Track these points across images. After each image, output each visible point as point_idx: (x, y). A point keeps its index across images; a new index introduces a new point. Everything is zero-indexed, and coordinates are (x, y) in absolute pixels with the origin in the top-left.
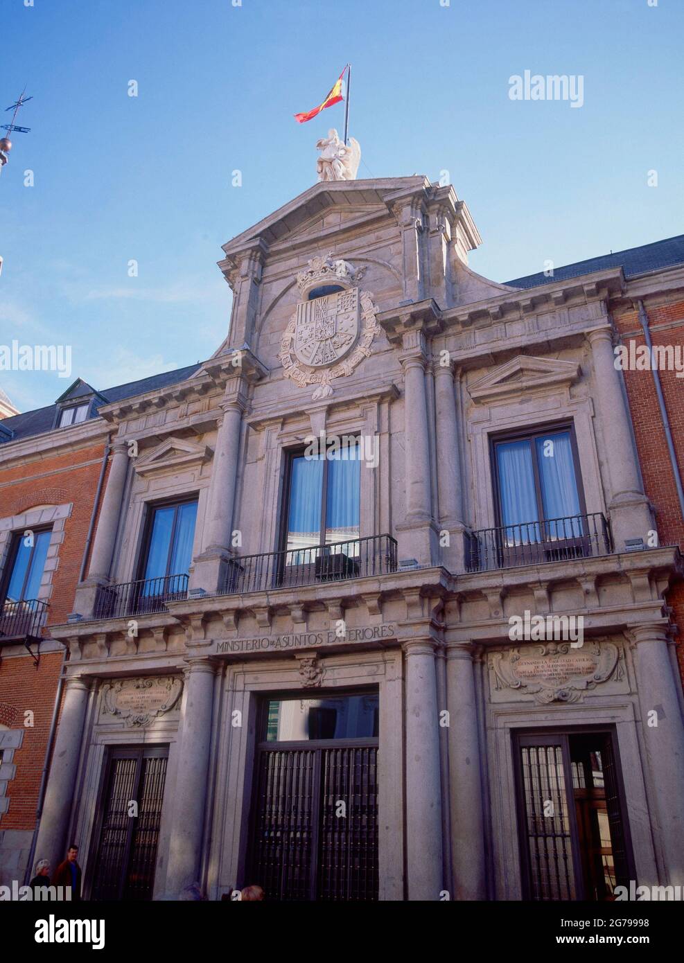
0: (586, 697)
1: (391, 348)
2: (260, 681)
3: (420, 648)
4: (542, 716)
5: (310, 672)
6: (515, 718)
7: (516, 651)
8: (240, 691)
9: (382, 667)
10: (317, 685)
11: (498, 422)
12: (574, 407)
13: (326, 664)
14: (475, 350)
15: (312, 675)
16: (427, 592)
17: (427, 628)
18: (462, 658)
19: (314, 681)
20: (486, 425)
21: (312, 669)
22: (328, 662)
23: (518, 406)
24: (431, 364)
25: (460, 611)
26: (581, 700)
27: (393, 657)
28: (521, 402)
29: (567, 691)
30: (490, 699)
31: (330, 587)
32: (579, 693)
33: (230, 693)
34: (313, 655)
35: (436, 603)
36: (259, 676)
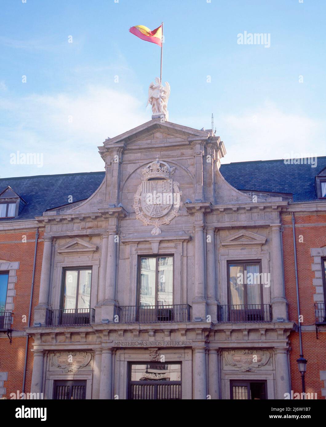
0: (258, 370)
1: (188, 214)
2: (132, 357)
3: (201, 351)
4: (241, 376)
5: (154, 355)
6: (232, 376)
7: (233, 351)
8: (123, 361)
9: (183, 355)
10: (157, 360)
11: (231, 256)
12: (262, 255)
13: (161, 352)
14: (224, 224)
15: (155, 356)
16: (204, 330)
17: (204, 343)
18: (214, 354)
19: (155, 359)
20: (226, 257)
21: (155, 354)
22: (161, 351)
23: (240, 251)
24: (206, 228)
25: (215, 336)
26: (256, 371)
27: (188, 352)
28: (241, 249)
29: (251, 368)
30: (223, 369)
31: (167, 325)
32: (255, 369)
33: (119, 362)
34: (157, 349)
35: (207, 333)
36: (131, 355)
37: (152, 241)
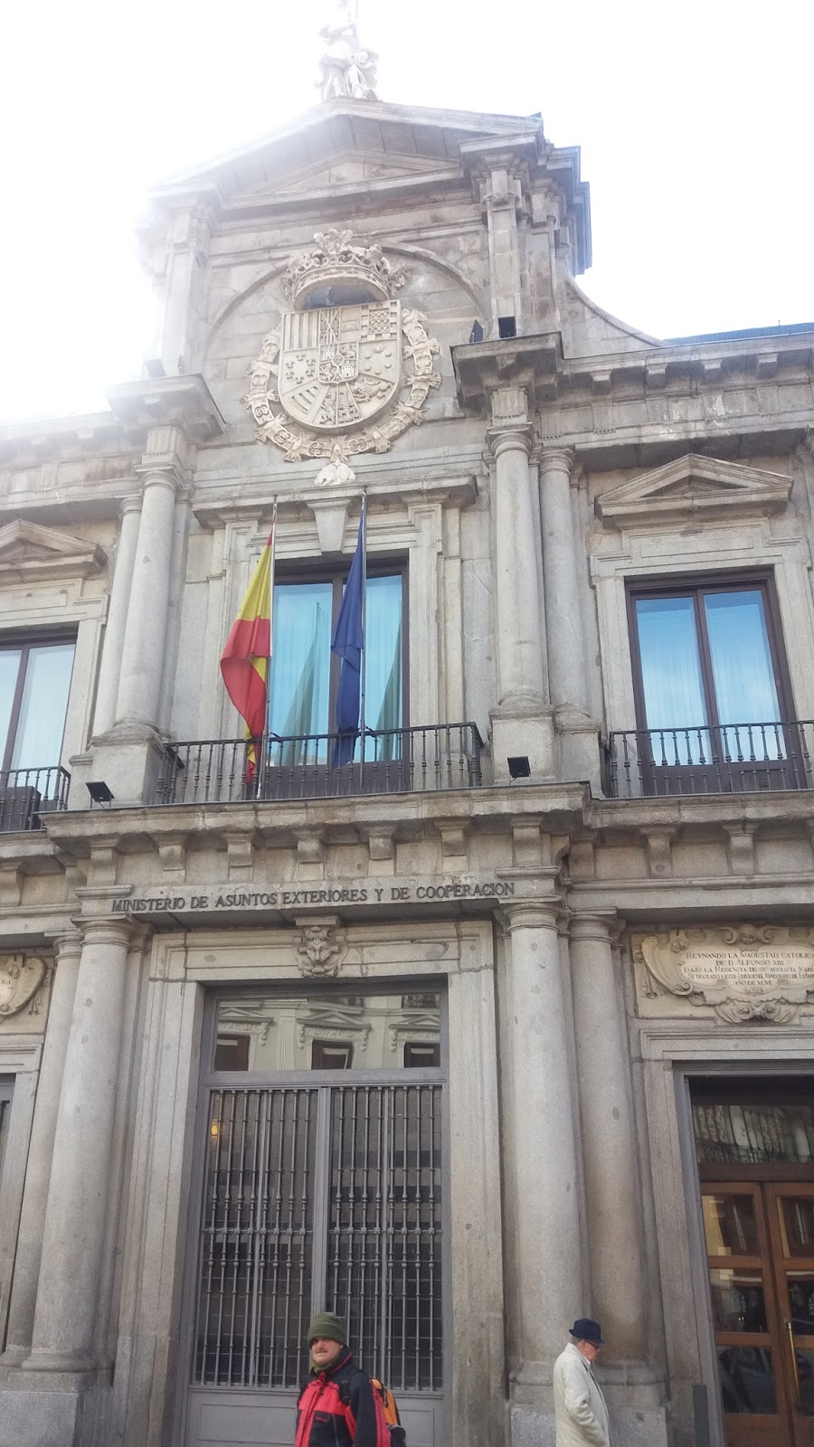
0: (804, 1016)
1: (462, 415)
2: (215, 964)
3: (539, 917)
4: (730, 1044)
5: (321, 950)
6: (682, 1044)
7: (682, 934)
8: (177, 981)
9: (453, 946)
10: (331, 973)
11: (645, 562)
12: (777, 550)
13: (350, 938)
14: (614, 436)
15: (324, 955)
16: (551, 823)
17: (549, 885)
18: (598, 938)
19: (327, 967)
20: (623, 564)
21: (324, 944)
22: (355, 934)
23: (679, 538)
24: (538, 448)
25: (595, 861)
26: (796, 1021)
27: (476, 931)
28: (684, 534)
29: (772, 1004)
30: (636, 1011)
31: (380, 802)
32: (792, 1009)
33: (158, 984)
34: (332, 921)
35: (562, 844)
36: (216, 954)
37: (317, 505)
